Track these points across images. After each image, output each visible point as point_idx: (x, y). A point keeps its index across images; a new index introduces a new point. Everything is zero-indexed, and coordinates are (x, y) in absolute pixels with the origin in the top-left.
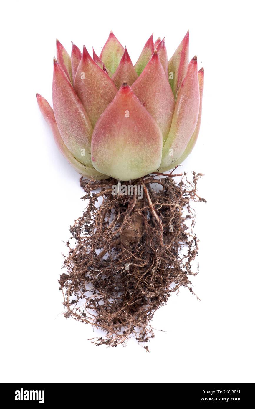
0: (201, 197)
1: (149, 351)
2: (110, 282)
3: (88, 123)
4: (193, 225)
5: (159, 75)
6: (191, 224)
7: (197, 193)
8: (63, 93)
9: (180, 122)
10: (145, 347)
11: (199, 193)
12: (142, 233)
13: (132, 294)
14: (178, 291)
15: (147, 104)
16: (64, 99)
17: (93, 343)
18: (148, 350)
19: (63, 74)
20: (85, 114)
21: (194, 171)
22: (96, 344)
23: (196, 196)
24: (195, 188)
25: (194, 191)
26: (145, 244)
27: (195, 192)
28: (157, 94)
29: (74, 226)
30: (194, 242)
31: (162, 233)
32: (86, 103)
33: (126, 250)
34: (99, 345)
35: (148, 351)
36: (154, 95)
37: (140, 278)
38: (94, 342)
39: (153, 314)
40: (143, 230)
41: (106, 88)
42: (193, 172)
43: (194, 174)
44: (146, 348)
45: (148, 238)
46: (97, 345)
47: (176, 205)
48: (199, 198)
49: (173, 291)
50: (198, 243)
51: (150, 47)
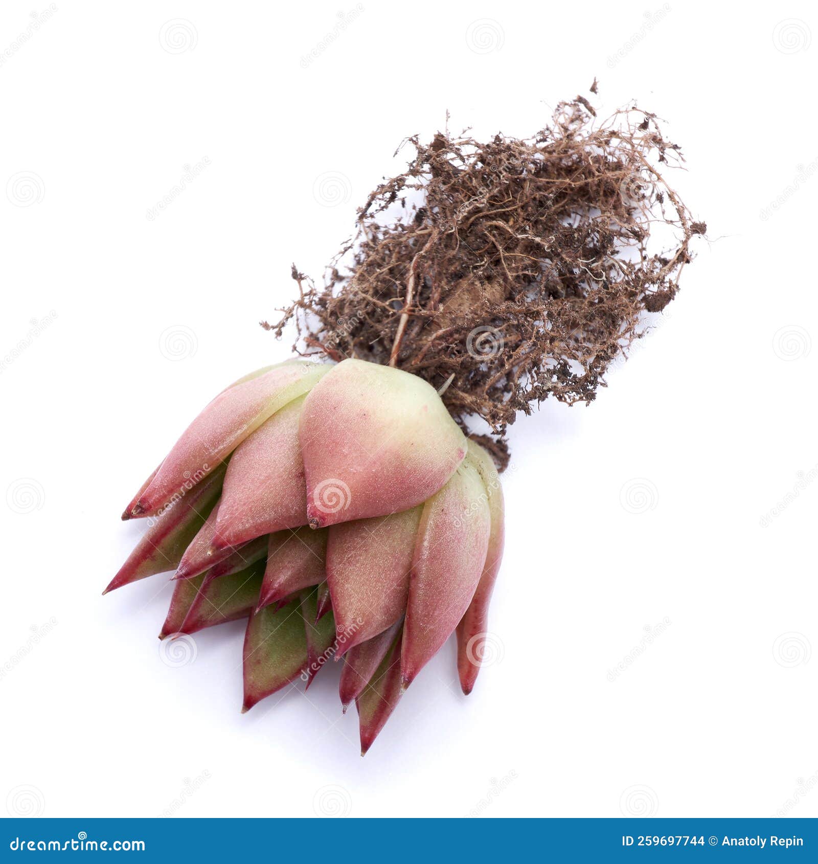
0: (295, 282)
1: (595, 80)
2: (576, 235)
3: (426, 522)
4: (349, 245)
5: (235, 508)
6: (350, 249)
7: (298, 298)
8: (434, 613)
9: (250, 409)
10: (596, 93)
11: (292, 292)
12: (456, 286)
13: (549, 194)
14: (464, 132)
15: (294, 471)
16: (439, 600)
17: (682, 159)
18: (595, 84)
19: (408, 650)
20: (422, 541)
21: (276, 337)
22: (680, 154)
23: (302, 292)
24: (296, 307)
25: (301, 304)
26: (463, 264)
27: (299, 301)
28: (262, 478)
29: (581, 399)
30: (369, 212)
31: (422, 252)
32: (404, 560)
33: (509, 273)
34: (675, 147)
35: (597, 81)
36: (268, 477)
37: (516, 210)
38: (680, 159)
39: (534, 137)
40: (450, 290)
41: (349, 558)
42: (278, 338)
43: (279, 334)
44: (593, 89)
45: (450, 272)
46: (680, 148)
47: (357, 289)
48: (299, 283)
49: (472, 140)
50: (364, 206)
51: (199, 615)
